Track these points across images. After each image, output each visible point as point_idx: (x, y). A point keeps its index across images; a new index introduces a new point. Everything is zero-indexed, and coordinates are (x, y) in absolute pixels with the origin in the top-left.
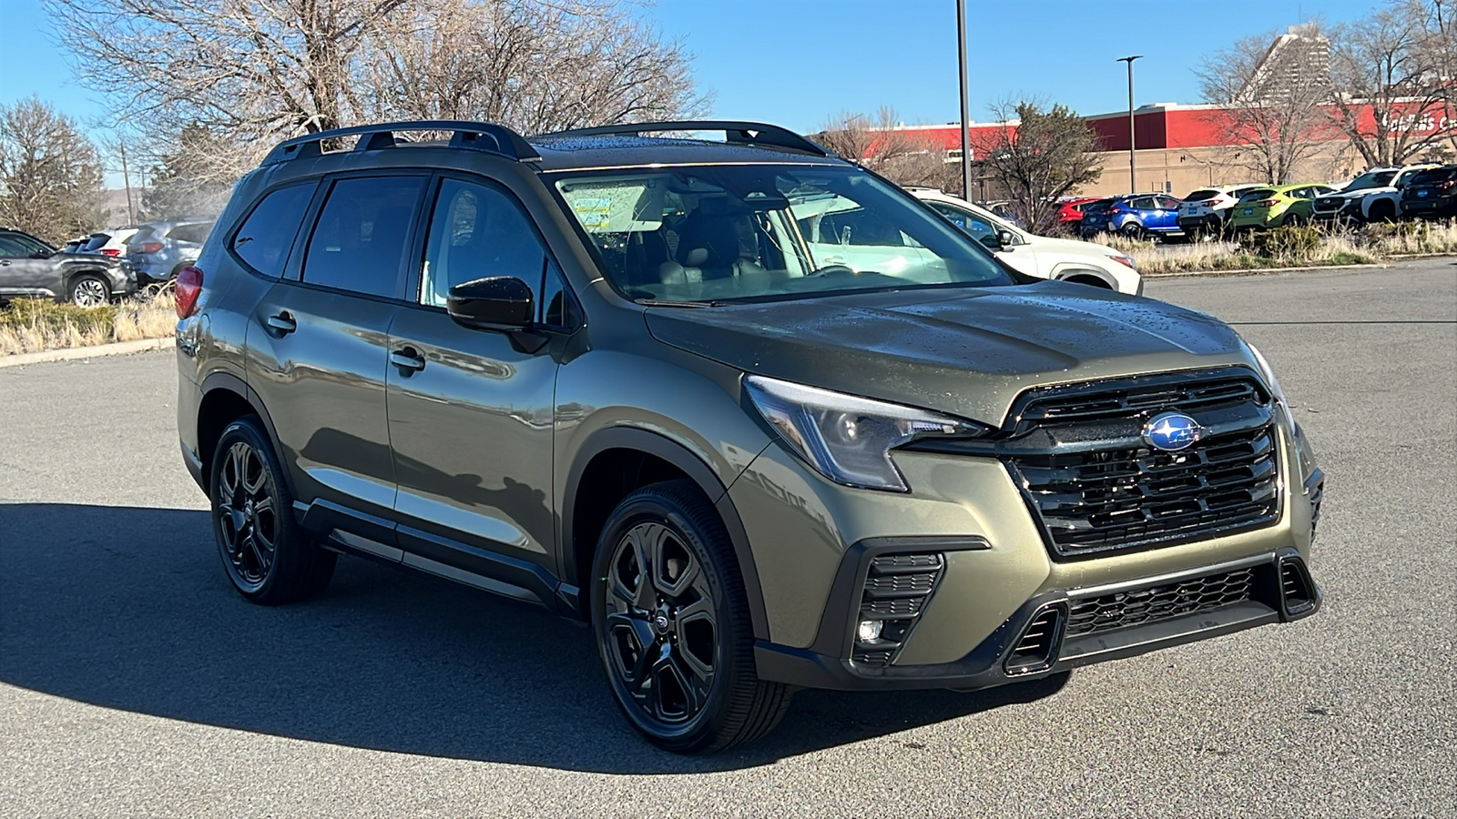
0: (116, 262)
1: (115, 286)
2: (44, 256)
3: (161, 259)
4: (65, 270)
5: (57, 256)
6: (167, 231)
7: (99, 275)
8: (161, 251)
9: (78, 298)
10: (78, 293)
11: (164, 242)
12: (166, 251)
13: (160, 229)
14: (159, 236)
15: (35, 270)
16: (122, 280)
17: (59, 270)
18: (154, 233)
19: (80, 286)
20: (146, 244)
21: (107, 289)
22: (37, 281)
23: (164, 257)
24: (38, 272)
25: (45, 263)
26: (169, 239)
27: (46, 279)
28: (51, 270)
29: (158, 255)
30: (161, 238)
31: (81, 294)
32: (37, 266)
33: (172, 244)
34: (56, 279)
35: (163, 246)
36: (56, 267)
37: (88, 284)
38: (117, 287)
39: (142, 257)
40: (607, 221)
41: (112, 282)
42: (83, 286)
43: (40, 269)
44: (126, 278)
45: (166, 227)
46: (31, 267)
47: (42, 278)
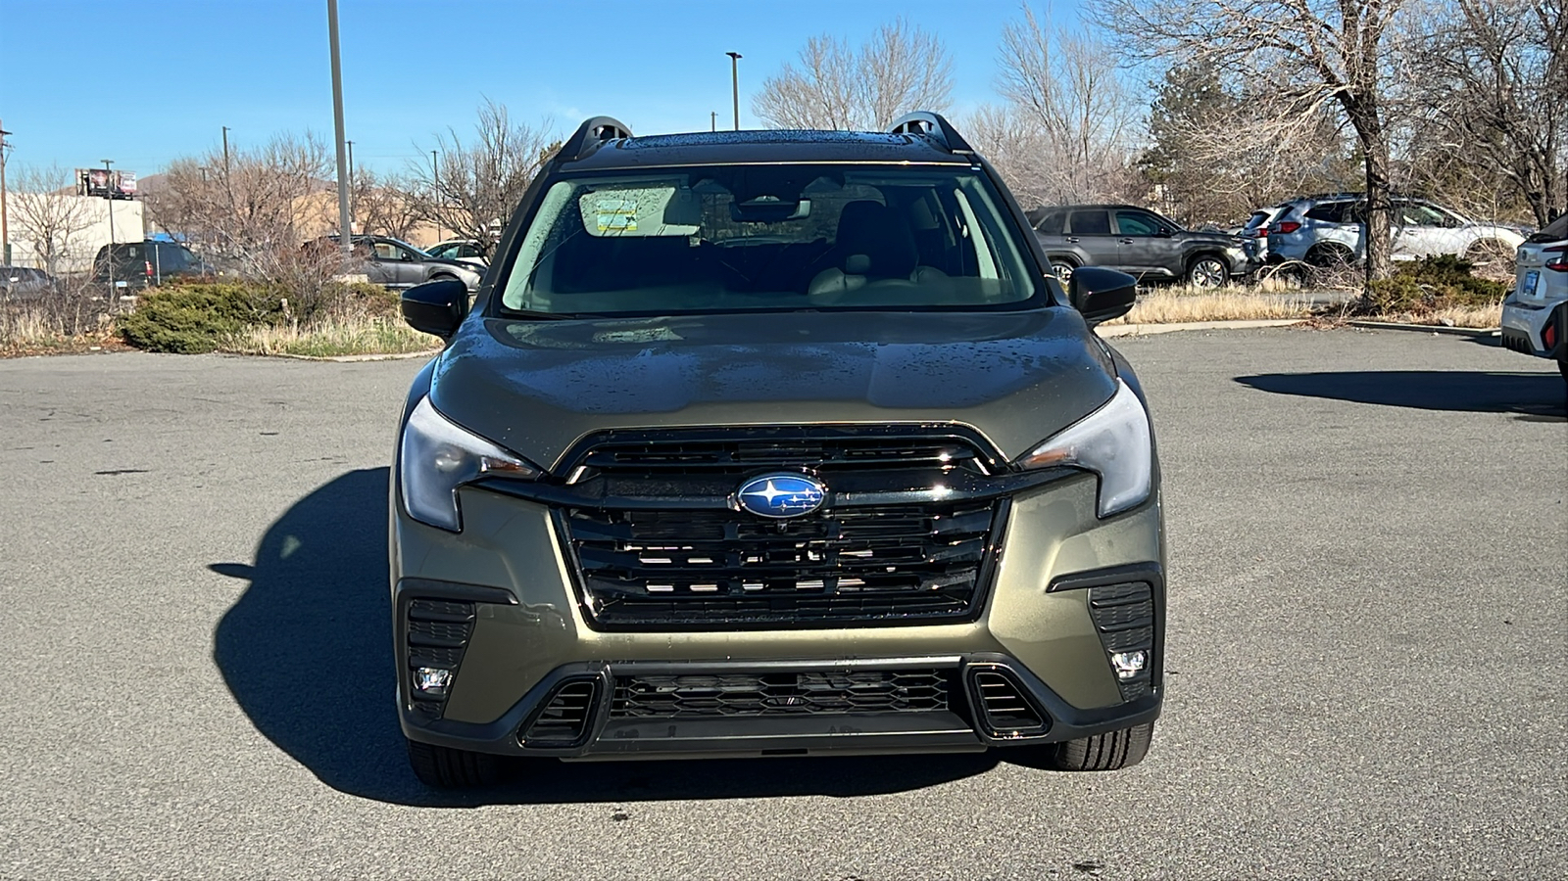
0: (1239, 242)
1: (1234, 267)
2: (1167, 234)
3: (1296, 239)
4: (1185, 250)
5: (1178, 235)
6: (1306, 210)
7: (1218, 255)
8: (1296, 231)
9: (1196, 278)
10: (1196, 273)
11: (1301, 222)
12: (1303, 231)
13: (1299, 208)
14: (1297, 214)
15: (1155, 248)
16: (1242, 261)
17: (1179, 249)
18: (1293, 211)
19: (1199, 266)
20: (1283, 224)
21: (1225, 270)
22: (1155, 261)
23: (1299, 237)
24: (1158, 252)
25: (1166, 242)
26: (1307, 219)
27: (1165, 259)
28: (1171, 249)
29: (1293, 235)
30: (1298, 217)
31: (1199, 274)
32: (1157, 244)
33: (1309, 223)
34: (1176, 257)
35: (1300, 225)
36: (1176, 246)
37: (1206, 264)
38: (1236, 269)
39: (1277, 237)
40: (633, 224)
41: (1231, 263)
42: (1202, 266)
43: (1161, 248)
44: (1247, 259)
45: (1304, 206)
46: (1151, 246)
47: (1162, 257)
